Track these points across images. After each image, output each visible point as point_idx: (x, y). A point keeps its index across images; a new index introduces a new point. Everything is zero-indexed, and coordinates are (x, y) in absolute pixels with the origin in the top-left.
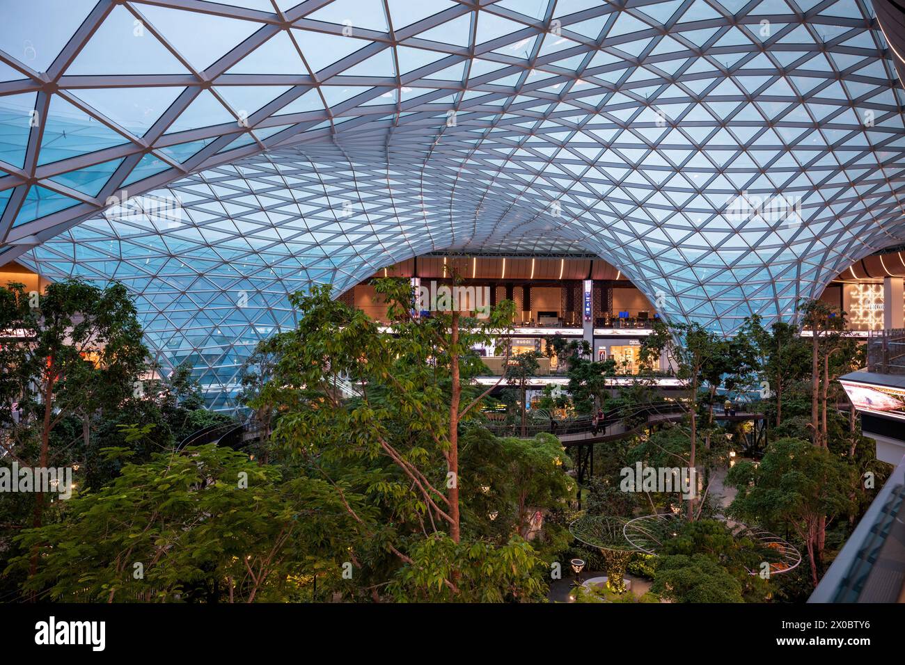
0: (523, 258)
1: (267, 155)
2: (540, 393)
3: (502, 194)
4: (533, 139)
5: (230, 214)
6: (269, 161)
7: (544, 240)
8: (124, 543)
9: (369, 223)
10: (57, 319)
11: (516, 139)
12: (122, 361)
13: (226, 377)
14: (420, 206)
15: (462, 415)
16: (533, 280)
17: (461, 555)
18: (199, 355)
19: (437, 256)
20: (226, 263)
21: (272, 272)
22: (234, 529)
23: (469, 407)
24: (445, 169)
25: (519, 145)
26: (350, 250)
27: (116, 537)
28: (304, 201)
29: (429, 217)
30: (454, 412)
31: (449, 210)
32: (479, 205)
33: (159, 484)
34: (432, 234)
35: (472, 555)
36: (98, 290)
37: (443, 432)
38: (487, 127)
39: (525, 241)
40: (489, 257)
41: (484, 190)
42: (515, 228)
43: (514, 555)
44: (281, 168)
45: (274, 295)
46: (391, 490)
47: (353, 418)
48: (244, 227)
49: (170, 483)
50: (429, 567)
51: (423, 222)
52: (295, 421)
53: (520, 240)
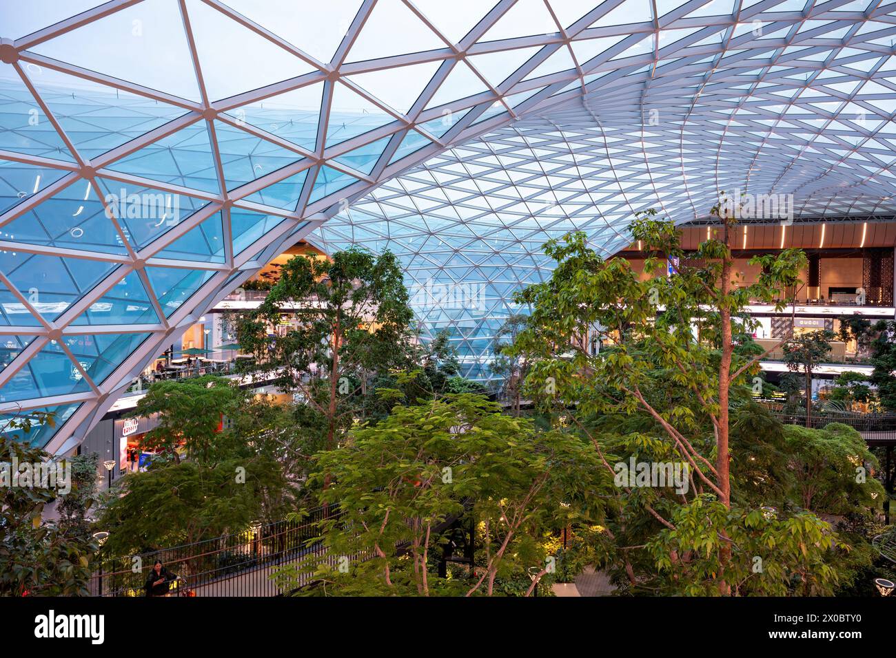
0: (809, 224)
1: (516, 129)
2: (831, 382)
3: (783, 147)
4: (826, 74)
5: (483, 191)
6: (518, 135)
7: (838, 201)
8: (396, 471)
9: (621, 192)
10: (341, 284)
11: (802, 77)
12: (392, 322)
13: (479, 350)
14: (680, 169)
15: (734, 376)
16: (823, 249)
17: (733, 521)
18: (455, 328)
19: (699, 226)
20: (479, 239)
21: (522, 247)
22: (489, 471)
23: (744, 368)
24: (709, 124)
25: (806, 84)
26: (600, 221)
27: (389, 467)
28: (553, 173)
29: (690, 181)
30: (725, 373)
31: (714, 172)
32: (752, 163)
33: (423, 425)
34: (693, 201)
35: (749, 522)
36: (372, 257)
37: (711, 393)
38: (764, 67)
39: (813, 203)
40: (764, 224)
41: (759, 144)
42: (798, 188)
43: (804, 530)
44: (530, 140)
45: (524, 270)
46: (651, 444)
47: (610, 362)
48: (496, 203)
49: (433, 424)
50: (695, 530)
51: (683, 187)
52: (549, 367)
53: (806, 202)
